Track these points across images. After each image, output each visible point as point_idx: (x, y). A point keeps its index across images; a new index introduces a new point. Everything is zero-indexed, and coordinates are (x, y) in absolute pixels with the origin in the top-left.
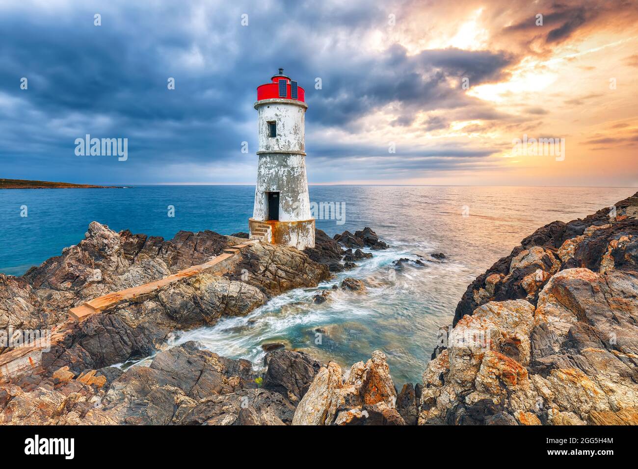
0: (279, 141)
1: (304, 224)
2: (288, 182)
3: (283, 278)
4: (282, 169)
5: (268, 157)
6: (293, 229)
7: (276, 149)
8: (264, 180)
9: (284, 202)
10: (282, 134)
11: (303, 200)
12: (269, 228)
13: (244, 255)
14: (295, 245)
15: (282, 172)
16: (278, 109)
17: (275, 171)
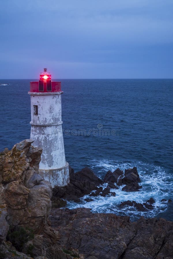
0: (40, 118)
1: (54, 171)
4: (41, 136)
6: (46, 175)
10: (41, 114)
11: (55, 155)
15: (41, 137)
16: (39, 98)
17: (37, 137)
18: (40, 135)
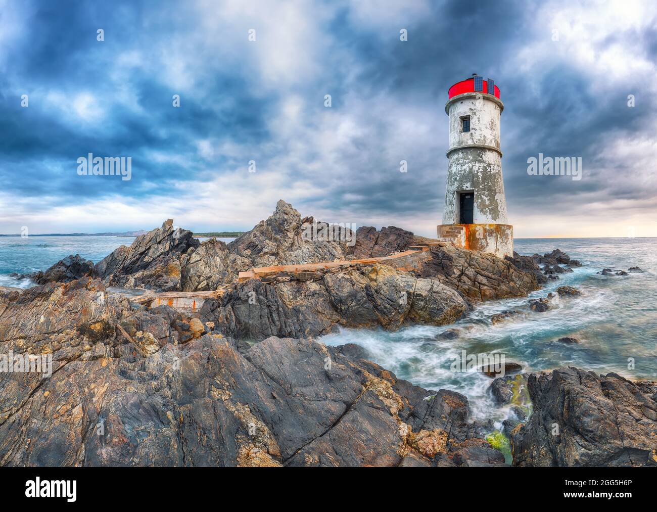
0: (474, 135)
1: (502, 228)
2: (484, 179)
3: (484, 285)
4: (477, 165)
5: (460, 153)
6: (491, 233)
7: (470, 143)
8: (456, 179)
9: (479, 201)
10: (477, 128)
11: (501, 201)
12: (462, 229)
13: (434, 253)
14: (493, 253)
15: (477, 168)
16: (473, 103)
17: (469, 167)
18: (475, 164)
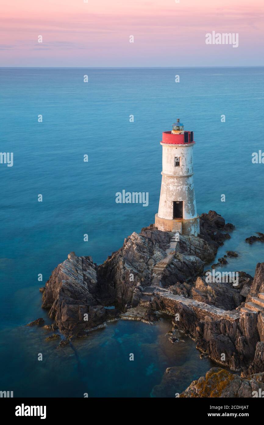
0: (183, 169)
2: (188, 194)
4: (185, 187)
5: (175, 179)
6: (193, 224)
7: (181, 174)
8: (173, 194)
9: (186, 207)
10: (185, 165)
14: (194, 234)
16: (183, 150)
17: (181, 188)
